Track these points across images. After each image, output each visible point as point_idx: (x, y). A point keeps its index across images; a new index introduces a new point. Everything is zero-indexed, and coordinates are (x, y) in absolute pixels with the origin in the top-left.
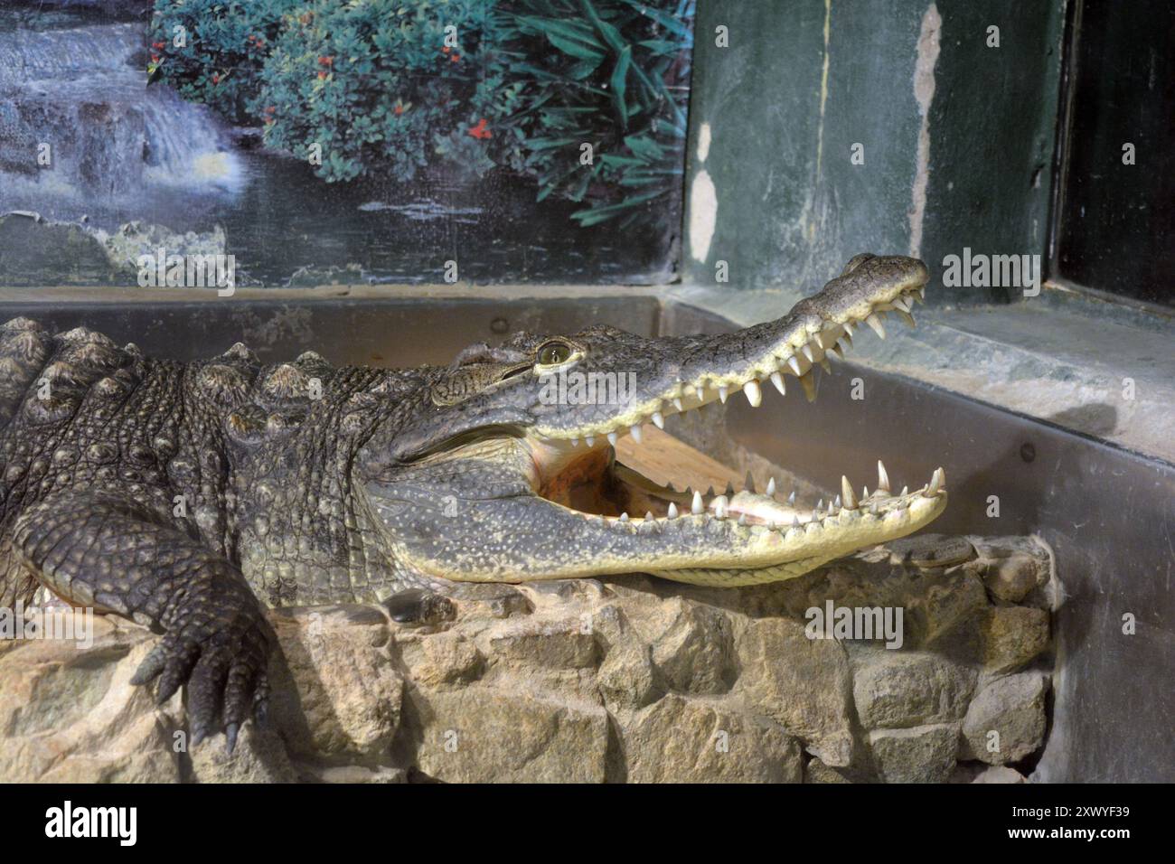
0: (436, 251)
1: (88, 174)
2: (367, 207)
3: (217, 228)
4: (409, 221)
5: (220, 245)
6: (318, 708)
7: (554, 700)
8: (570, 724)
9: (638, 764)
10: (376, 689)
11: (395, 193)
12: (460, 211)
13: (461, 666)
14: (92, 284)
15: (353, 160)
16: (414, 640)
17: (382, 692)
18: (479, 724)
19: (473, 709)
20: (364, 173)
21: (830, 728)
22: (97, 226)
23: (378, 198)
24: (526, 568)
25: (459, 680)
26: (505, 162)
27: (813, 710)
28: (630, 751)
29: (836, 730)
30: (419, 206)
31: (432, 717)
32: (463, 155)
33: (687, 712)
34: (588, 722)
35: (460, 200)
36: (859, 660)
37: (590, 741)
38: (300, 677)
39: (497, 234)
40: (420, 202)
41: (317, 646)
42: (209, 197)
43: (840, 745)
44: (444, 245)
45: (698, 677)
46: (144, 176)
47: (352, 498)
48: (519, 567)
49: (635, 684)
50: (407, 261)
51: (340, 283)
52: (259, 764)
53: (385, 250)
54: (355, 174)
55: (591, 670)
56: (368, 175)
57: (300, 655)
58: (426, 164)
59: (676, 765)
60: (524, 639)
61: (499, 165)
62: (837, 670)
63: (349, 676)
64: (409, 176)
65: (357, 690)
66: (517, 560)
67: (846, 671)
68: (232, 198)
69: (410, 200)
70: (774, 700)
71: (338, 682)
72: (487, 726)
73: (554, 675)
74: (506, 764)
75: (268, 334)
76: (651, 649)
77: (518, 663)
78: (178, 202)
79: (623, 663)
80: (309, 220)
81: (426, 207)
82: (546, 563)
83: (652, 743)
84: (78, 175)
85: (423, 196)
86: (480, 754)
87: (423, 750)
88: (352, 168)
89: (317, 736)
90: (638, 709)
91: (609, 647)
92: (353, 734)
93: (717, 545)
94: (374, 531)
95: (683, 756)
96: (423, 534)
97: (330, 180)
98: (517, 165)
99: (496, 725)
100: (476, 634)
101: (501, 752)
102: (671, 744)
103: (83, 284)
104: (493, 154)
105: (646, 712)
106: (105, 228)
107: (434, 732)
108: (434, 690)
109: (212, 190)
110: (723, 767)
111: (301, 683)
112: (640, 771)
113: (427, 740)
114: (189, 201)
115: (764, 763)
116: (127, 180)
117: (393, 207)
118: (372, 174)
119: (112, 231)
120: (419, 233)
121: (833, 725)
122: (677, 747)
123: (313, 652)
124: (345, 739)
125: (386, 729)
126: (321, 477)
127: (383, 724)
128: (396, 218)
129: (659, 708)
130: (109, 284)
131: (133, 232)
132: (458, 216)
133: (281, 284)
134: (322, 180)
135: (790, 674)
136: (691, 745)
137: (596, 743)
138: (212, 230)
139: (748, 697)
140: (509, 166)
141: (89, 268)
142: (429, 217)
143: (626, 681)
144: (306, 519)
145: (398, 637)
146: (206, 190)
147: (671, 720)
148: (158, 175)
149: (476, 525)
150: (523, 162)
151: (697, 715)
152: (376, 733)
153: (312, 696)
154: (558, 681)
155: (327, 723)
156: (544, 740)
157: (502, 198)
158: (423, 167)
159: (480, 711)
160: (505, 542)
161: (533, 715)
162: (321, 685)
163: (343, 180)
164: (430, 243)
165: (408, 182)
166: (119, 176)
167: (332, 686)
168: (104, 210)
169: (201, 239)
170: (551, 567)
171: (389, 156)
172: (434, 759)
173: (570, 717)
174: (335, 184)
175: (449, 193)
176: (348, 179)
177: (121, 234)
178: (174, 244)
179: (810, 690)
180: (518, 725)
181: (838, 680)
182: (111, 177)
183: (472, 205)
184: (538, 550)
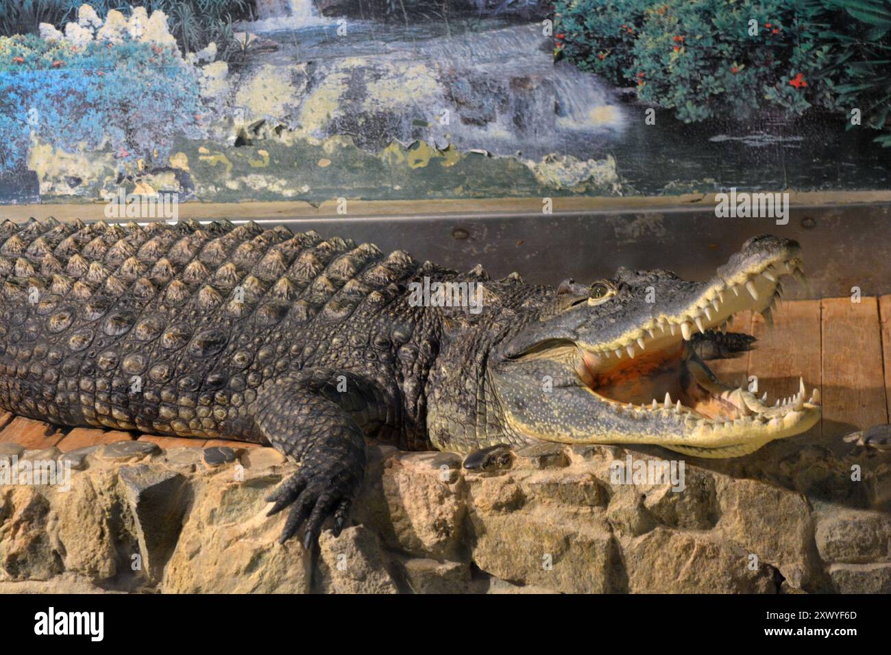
0: (770, 168)
1: (518, 123)
2: (715, 139)
3: (609, 157)
4: (748, 148)
5: (612, 168)
6: (403, 521)
7: (570, 526)
8: (577, 543)
9: (635, 574)
10: (438, 512)
11: (736, 128)
12: (786, 139)
13: (503, 500)
14: (526, 196)
15: (703, 107)
16: (477, 480)
17: (441, 514)
18: (516, 538)
19: (513, 528)
20: (712, 116)
21: (787, 560)
22: (527, 158)
23: (724, 132)
24: (571, 435)
25: (504, 509)
26: (819, 103)
27: (775, 546)
28: (629, 563)
29: (793, 561)
30: (754, 137)
31: (484, 531)
32: (786, 99)
33: (672, 541)
34: (592, 543)
35: (786, 131)
36: (821, 513)
37: (595, 556)
38: (392, 501)
39: (816, 154)
40: (756, 134)
41: (404, 482)
42: (602, 136)
43: (794, 574)
44: (775, 163)
45: (683, 518)
46: (557, 124)
47: (484, 379)
48: (568, 434)
49: (629, 520)
50: (747, 176)
51: (700, 192)
52: (359, 553)
53: (731, 168)
54: (705, 116)
55: (601, 508)
56: (715, 117)
57: (393, 487)
58: (758, 107)
59: (664, 576)
60: (549, 485)
61: (814, 106)
62: (800, 520)
63: (421, 503)
64: (746, 116)
65: (424, 512)
66: (567, 430)
67: (808, 519)
68: (618, 136)
69: (748, 132)
70: (743, 537)
71: (414, 506)
72: (521, 540)
73: (573, 509)
74: (534, 566)
75: (633, 231)
76: (644, 497)
77: (548, 500)
78: (581, 140)
79: (622, 505)
80: (674, 149)
81: (760, 137)
82: (583, 433)
83: (645, 560)
84: (513, 124)
85: (757, 129)
86: (516, 558)
87: (476, 552)
88: (703, 112)
89: (401, 538)
90: (636, 536)
91: (613, 493)
92: (423, 539)
93: (674, 432)
94: (496, 402)
95: (668, 571)
96: (519, 407)
97: (687, 121)
98: (829, 105)
99: (527, 541)
100: (523, 479)
101: (530, 558)
102: (659, 562)
103: (521, 196)
104: (808, 98)
105: (640, 539)
106: (533, 159)
107: (484, 541)
108: (487, 514)
109: (604, 131)
110: (699, 580)
111: (392, 504)
112: (637, 578)
113: (479, 546)
114: (588, 139)
115: (732, 581)
116: (546, 127)
117: (735, 138)
118: (718, 116)
119: (538, 161)
120: (755, 156)
121: (790, 558)
122: (663, 564)
123: (401, 485)
124: (418, 543)
125: (443, 538)
126: (471, 364)
127: (440, 535)
128: (738, 146)
129: (649, 537)
130: (538, 195)
131: (552, 161)
132: (785, 143)
133: (657, 193)
134: (682, 121)
135: (758, 520)
136: (674, 564)
137: (598, 557)
138: (605, 158)
139: (725, 533)
140: (823, 106)
141: (524, 186)
142: (763, 144)
143: (622, 518)
144: (457, 392)
145: (467, 478)
146: (600, 132)
147: (660, 545)
148: (566, 123)
149: (544, 404)
150: (833, 103)
151: (679, 544)
152: (436, 540)
153: (398, 513)
154: (576, 514)
155: (407, 531)
156: (559, 553)
157: (818, 129)
158: (756, 110)
159: (517, 530)
160: (559, 417)
161: (551, 536)
162: (403, 507)
163: (697, 121)
164: (764, 162)
165: (745, 120)
166: (540, 124)
167: (410, 508)
168: (531, 147)
169: (598, 164)
170: (585, 436)
171: (729, 103)
172: (483, 559)
173: (578, 539)
174: (691, 124)
175: (777, 127)
176: (700, 120)
177: (544, 162)
178: (580, 168)
179: (773, 532)
180: (542, 542)
181: (800, 526)
182: (534, 125)
183: (795, 135)
184: (578, 424)
